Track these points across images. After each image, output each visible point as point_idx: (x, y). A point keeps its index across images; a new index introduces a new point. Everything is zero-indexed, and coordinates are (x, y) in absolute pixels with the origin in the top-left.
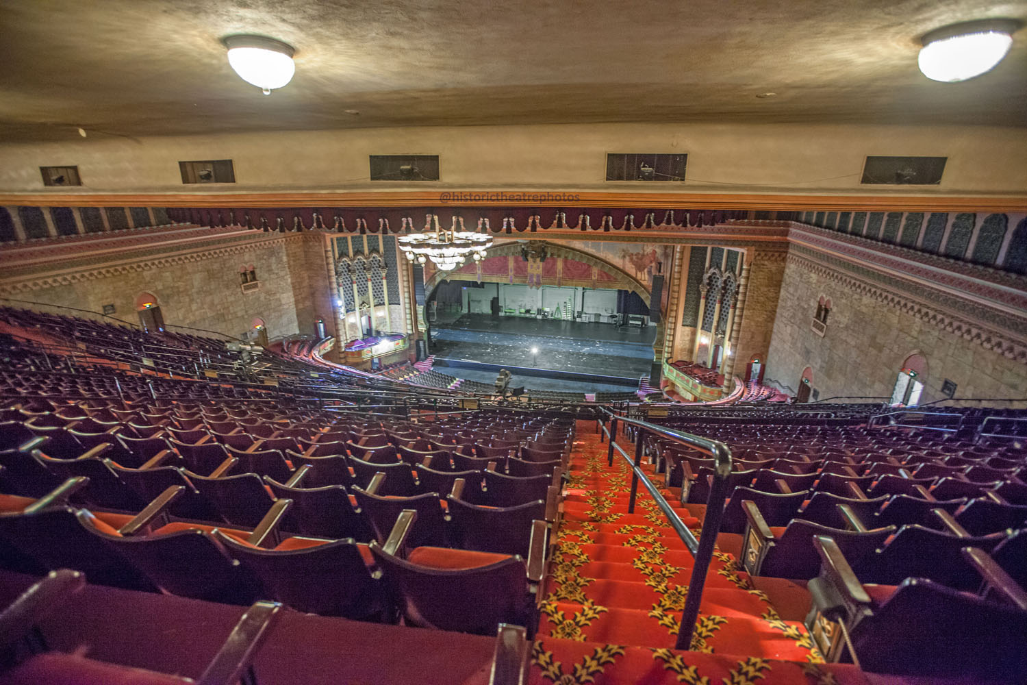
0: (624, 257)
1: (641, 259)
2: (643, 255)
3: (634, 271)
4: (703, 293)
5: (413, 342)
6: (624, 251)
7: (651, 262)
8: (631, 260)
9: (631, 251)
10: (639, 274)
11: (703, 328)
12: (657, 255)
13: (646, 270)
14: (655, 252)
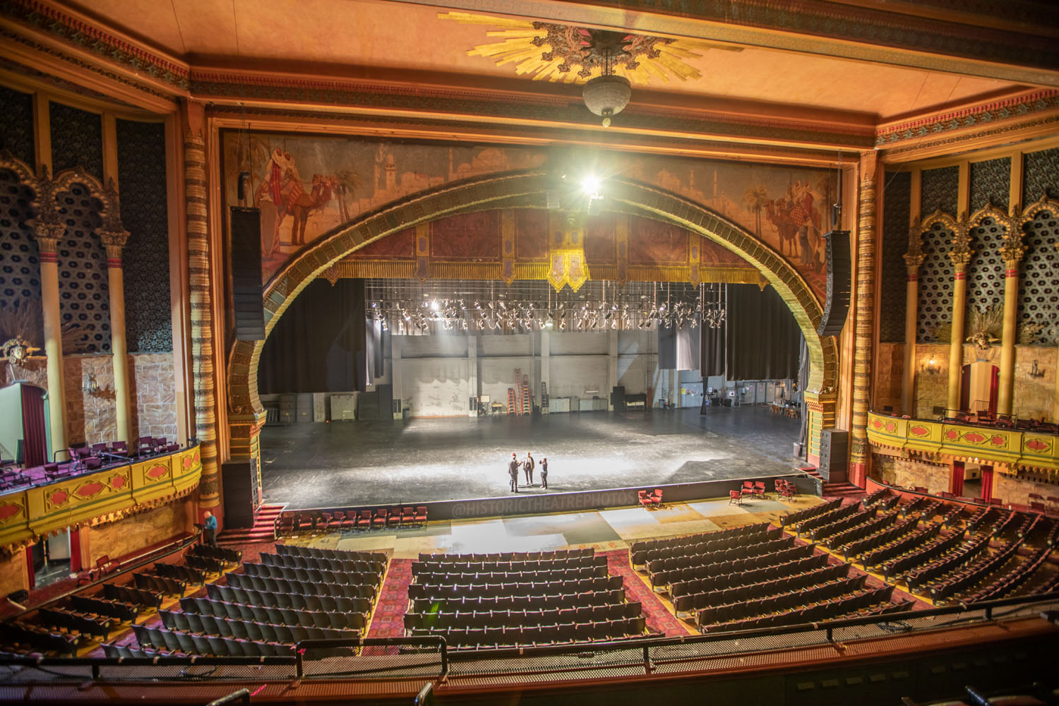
0: (757, 208)
1: (788, 213)
2: (791, 205)
3: (777, 237)
4: (913, 270)
5: (213, 468)
6: (756, 194)
7: (805, 218)
8: (771, 215)
9: (770, 196)
10: (786, 243)
11: (918, 340)
12: (814, 205)
13: (797, 236)
14: (810, 198)
